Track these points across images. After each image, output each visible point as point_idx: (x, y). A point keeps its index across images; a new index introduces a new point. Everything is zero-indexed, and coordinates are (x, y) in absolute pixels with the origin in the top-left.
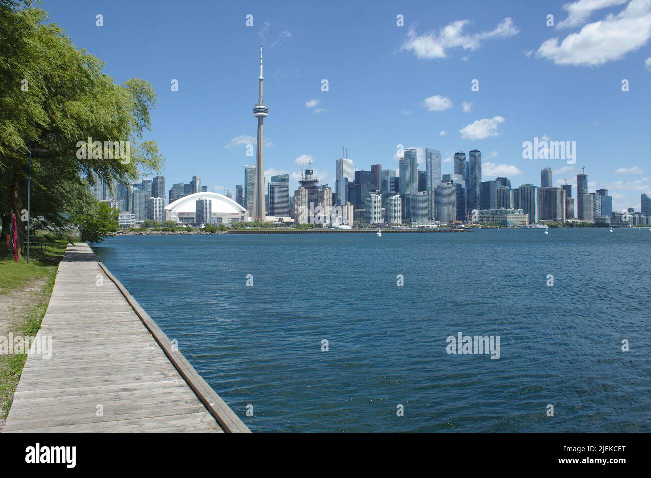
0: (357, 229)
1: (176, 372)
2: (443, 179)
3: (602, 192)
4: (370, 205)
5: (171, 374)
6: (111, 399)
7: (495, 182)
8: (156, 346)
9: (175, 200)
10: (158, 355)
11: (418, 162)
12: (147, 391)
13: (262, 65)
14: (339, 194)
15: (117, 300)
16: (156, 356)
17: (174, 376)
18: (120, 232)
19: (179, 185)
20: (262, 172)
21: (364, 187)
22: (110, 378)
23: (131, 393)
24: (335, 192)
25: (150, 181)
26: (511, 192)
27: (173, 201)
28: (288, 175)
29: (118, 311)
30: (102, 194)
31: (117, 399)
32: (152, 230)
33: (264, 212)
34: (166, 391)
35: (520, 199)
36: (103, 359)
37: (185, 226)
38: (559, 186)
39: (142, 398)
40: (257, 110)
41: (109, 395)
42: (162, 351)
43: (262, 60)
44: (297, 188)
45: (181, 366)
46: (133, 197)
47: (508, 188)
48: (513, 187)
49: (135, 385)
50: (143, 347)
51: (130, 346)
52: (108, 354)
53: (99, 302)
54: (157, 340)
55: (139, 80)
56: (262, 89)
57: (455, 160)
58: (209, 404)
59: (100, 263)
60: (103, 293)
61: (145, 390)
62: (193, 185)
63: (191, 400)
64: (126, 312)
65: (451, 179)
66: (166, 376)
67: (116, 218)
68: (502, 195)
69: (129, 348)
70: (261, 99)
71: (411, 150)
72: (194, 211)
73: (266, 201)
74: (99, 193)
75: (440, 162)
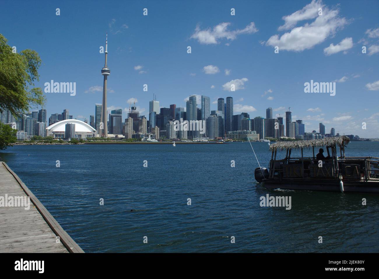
0: (161, 142)
1: (50, 229)
2: (211, 113)
3: (299, 122)
4: (169, 128)
5: (47, 230)
6: (7, 248)
7: (241, 115)
8: (38, 214)
9: (53, 124)
10: (39, 219)
11: (197, 104)
12: (31, 242)
13: (107, 45)
14: (152, 121)
15: (13, 185)
16: (38, 219)
17: (49, 231)
18: (18, 143)
19: (55, 115)
20: (106, 108)
21: (166, 117)
22: (7, 234)
23: (20, 244)
24: (149, 120)
25: (37, 112)
26: (250, 121)
27: (51, 124)
28: (121, 110)
29: (14, 192)
30: (6, 120)
31: (11, 247)
32: (38, 142)
33: (107, 131)
34: (43, 241)
35: (255, 125)
36: (3, 223)
37: (58, 140)
38: (276, 118)
39: (27, 246)
40: (103, 71)
41: (6, 246)
42: (42, 216)
43: (107, 41)
44: (127, 118)
45: (53, 226)
46: (26, 122)
47: (248, 119)
48: (251, 118)
49: (24, 238)
50: (30, 214)
51: (21, 214)
52: (6, 220)
53: (2, 187)
54: (38, 210)
55: (30, 50)
56: (106, 59)
57: (218, 103)
58: (69, 248)
59: (4, 163)
60: (4, 181)
61: (30, 241)
62: (64, 115)
63: (58, 246)
64: (19, 193)
65: (216, 113)
66: (43, 232)
67: (15, 135)
68: (245, 123)
69: (20, 215)
70: (106, 64)
71: (193, 96)
72: (64, 130)
73: (108, 125)
74: (4, 119)
75: (210, 104)
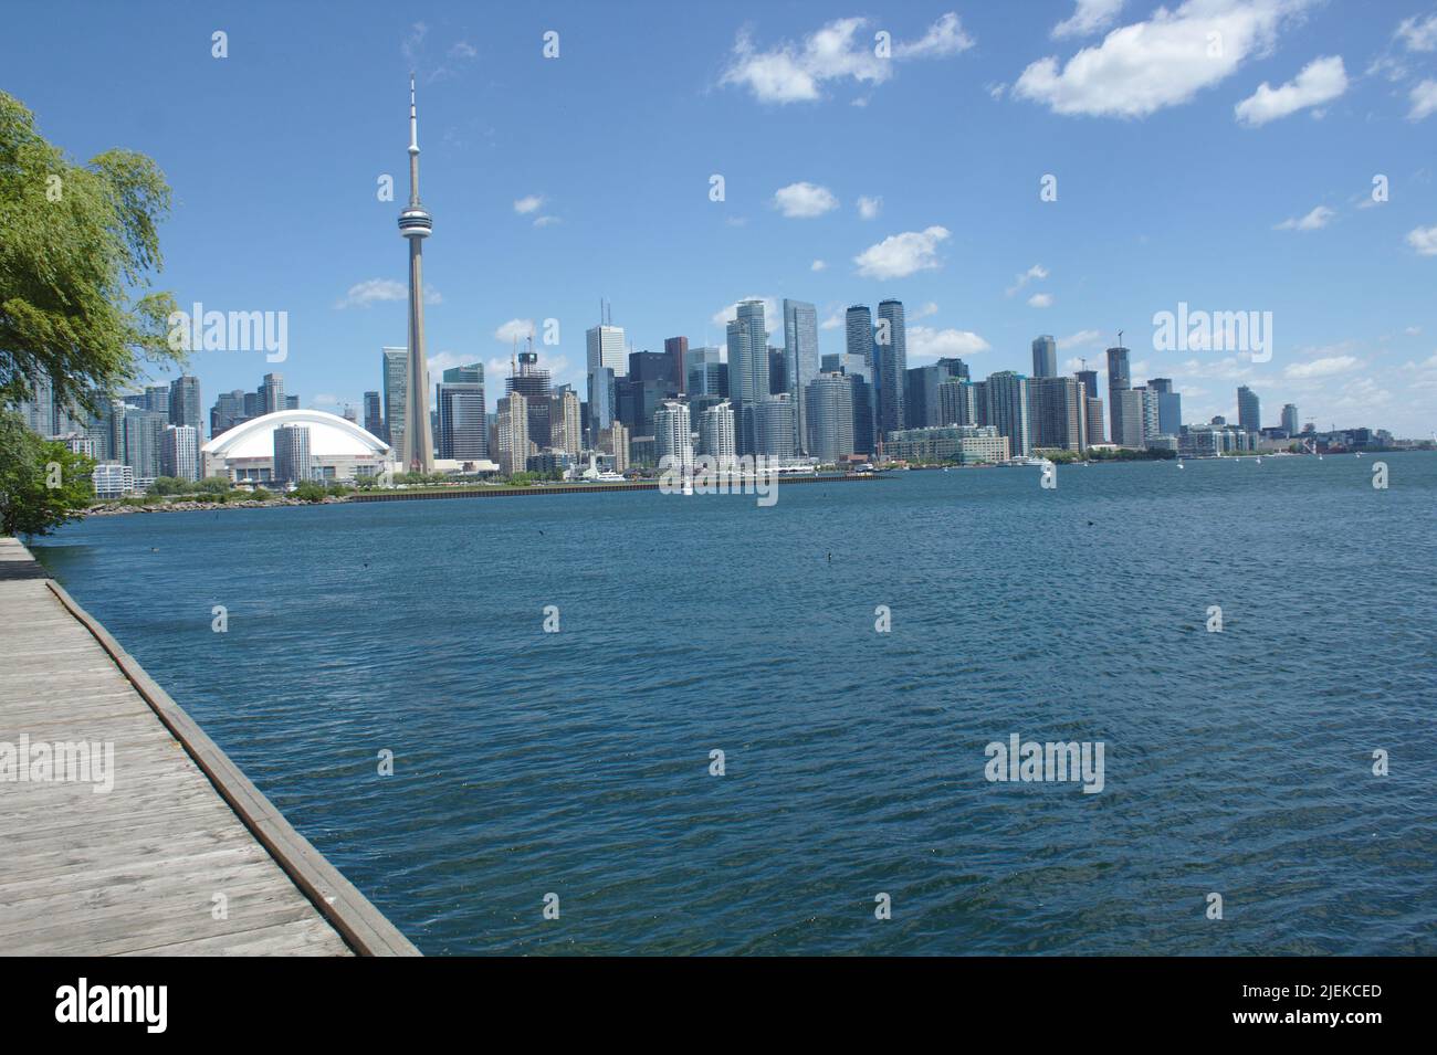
0: (638, 480)
2: (823, 364)
3: (1160, 385)
4: (664, 426)
6: (86, 904)
7: (936, 369)
8: (193, 770)
9: (225, 429)
10: (197, 790)
11: (767, 330)
12: (174, 879)
13: (414, 121)
14: (598, 405)
15: (93, 666)
16: (193, 792)
17: (238, 837)
18: (99, 509)
19: (233, 395)
20: (422, 361)
21: (651, 388)
22: (80, 854)
23: (135, 887)
24: (586, 401)
25: (163, 389)
26: (971, 390)
27: (219, 433)
28: (480, 365)
29: (99, 692)
30: (51, 422)
32: (175, 501)
33: (430, 450)
34: (218, 875)
35: (990, 404)
37: (250, 489)
38: (1070, 375)
39: (161, 897)
40: (405, 222)
42: (207, 780)
43: (414, 108)
44: (503, 396)
45: (253, 815)
46: (126, 426)
47: (964, 380)
48: (974, 379)
49: (145, 866)
50: (161, 774)
51: (130, 775)
52: (76, 798)
53: (51, 674)
54: (193, 756)
55: (126, 153)
56: (416, 176)
57: (849, 324)
59: (51, 582)
60: (59, 652)
61: (171, 874)
62: (266, 395)
63: (279, 891)
64: (116, 695)
65: (841, 365)
66: (219, 839)
67: (88, 477)
68: (951, 397)
69: (128, 777)
70: (416, 196)
71: (751, 303)
72: (271, 453)
73: (433, 425)
74: (44, 420)
75: (815, 327)
